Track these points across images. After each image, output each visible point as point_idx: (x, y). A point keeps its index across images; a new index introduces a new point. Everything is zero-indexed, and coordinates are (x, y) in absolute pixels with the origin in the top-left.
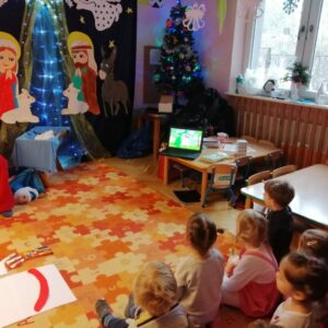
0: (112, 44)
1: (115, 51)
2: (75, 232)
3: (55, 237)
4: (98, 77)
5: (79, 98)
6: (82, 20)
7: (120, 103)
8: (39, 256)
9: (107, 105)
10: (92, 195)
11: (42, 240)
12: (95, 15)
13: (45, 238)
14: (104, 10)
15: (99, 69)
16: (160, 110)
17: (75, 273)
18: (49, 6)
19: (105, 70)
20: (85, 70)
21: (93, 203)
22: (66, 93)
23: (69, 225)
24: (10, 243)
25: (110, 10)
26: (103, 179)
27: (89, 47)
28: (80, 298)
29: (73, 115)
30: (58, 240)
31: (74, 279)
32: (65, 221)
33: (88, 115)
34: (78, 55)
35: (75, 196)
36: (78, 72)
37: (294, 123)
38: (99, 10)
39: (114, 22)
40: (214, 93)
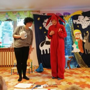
0: (87, 32)
1: (88, 34)
2: (67, 83)
4: (83, 42)
5: (77, 48)
6: (78, 26)
8: (53, 87)
9: (86, 50)
10: (77, 76)
11: (56, 83)
12: (82, 25)
13: (57, 83)
14: (85, 23)
15: (83, 39)
18: (69, 24)
19: (85, 39)
20: (79, 40)
21: (76, 78)
22: (73, 46)
23: (66, 81)
24: (48, 82)
25: (87, 23)
26: (83, 72)
27: (80, 33)
29: (75, 53)
30: (61, 84)
32: (66, 80)
33: (80, 53)
34: (77, 36)
35: (72, 75)
36: (77, 40)
38: (83, 23)
39: (88, 26)
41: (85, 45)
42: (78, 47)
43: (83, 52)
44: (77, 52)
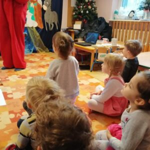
2: (18, 77)
3: (7, 79)
4: (42, 9)
5: (32, 19)
7: (54, 23)
9: (47, 24)
15: (43, 4)
16: (74, 28)
17: (12, 94)
23: (17, 74)
26: (42, 59)
28: (8, 104)
29: (29, 27)
31: (9, 96)
36: (32, 5)
37: (144, 32)
40: (102, 19)
41: (45, 15)
42: (35, 18)
43: (42, 27)
44: (32, 27)
